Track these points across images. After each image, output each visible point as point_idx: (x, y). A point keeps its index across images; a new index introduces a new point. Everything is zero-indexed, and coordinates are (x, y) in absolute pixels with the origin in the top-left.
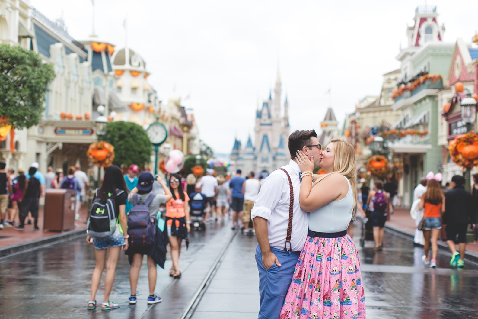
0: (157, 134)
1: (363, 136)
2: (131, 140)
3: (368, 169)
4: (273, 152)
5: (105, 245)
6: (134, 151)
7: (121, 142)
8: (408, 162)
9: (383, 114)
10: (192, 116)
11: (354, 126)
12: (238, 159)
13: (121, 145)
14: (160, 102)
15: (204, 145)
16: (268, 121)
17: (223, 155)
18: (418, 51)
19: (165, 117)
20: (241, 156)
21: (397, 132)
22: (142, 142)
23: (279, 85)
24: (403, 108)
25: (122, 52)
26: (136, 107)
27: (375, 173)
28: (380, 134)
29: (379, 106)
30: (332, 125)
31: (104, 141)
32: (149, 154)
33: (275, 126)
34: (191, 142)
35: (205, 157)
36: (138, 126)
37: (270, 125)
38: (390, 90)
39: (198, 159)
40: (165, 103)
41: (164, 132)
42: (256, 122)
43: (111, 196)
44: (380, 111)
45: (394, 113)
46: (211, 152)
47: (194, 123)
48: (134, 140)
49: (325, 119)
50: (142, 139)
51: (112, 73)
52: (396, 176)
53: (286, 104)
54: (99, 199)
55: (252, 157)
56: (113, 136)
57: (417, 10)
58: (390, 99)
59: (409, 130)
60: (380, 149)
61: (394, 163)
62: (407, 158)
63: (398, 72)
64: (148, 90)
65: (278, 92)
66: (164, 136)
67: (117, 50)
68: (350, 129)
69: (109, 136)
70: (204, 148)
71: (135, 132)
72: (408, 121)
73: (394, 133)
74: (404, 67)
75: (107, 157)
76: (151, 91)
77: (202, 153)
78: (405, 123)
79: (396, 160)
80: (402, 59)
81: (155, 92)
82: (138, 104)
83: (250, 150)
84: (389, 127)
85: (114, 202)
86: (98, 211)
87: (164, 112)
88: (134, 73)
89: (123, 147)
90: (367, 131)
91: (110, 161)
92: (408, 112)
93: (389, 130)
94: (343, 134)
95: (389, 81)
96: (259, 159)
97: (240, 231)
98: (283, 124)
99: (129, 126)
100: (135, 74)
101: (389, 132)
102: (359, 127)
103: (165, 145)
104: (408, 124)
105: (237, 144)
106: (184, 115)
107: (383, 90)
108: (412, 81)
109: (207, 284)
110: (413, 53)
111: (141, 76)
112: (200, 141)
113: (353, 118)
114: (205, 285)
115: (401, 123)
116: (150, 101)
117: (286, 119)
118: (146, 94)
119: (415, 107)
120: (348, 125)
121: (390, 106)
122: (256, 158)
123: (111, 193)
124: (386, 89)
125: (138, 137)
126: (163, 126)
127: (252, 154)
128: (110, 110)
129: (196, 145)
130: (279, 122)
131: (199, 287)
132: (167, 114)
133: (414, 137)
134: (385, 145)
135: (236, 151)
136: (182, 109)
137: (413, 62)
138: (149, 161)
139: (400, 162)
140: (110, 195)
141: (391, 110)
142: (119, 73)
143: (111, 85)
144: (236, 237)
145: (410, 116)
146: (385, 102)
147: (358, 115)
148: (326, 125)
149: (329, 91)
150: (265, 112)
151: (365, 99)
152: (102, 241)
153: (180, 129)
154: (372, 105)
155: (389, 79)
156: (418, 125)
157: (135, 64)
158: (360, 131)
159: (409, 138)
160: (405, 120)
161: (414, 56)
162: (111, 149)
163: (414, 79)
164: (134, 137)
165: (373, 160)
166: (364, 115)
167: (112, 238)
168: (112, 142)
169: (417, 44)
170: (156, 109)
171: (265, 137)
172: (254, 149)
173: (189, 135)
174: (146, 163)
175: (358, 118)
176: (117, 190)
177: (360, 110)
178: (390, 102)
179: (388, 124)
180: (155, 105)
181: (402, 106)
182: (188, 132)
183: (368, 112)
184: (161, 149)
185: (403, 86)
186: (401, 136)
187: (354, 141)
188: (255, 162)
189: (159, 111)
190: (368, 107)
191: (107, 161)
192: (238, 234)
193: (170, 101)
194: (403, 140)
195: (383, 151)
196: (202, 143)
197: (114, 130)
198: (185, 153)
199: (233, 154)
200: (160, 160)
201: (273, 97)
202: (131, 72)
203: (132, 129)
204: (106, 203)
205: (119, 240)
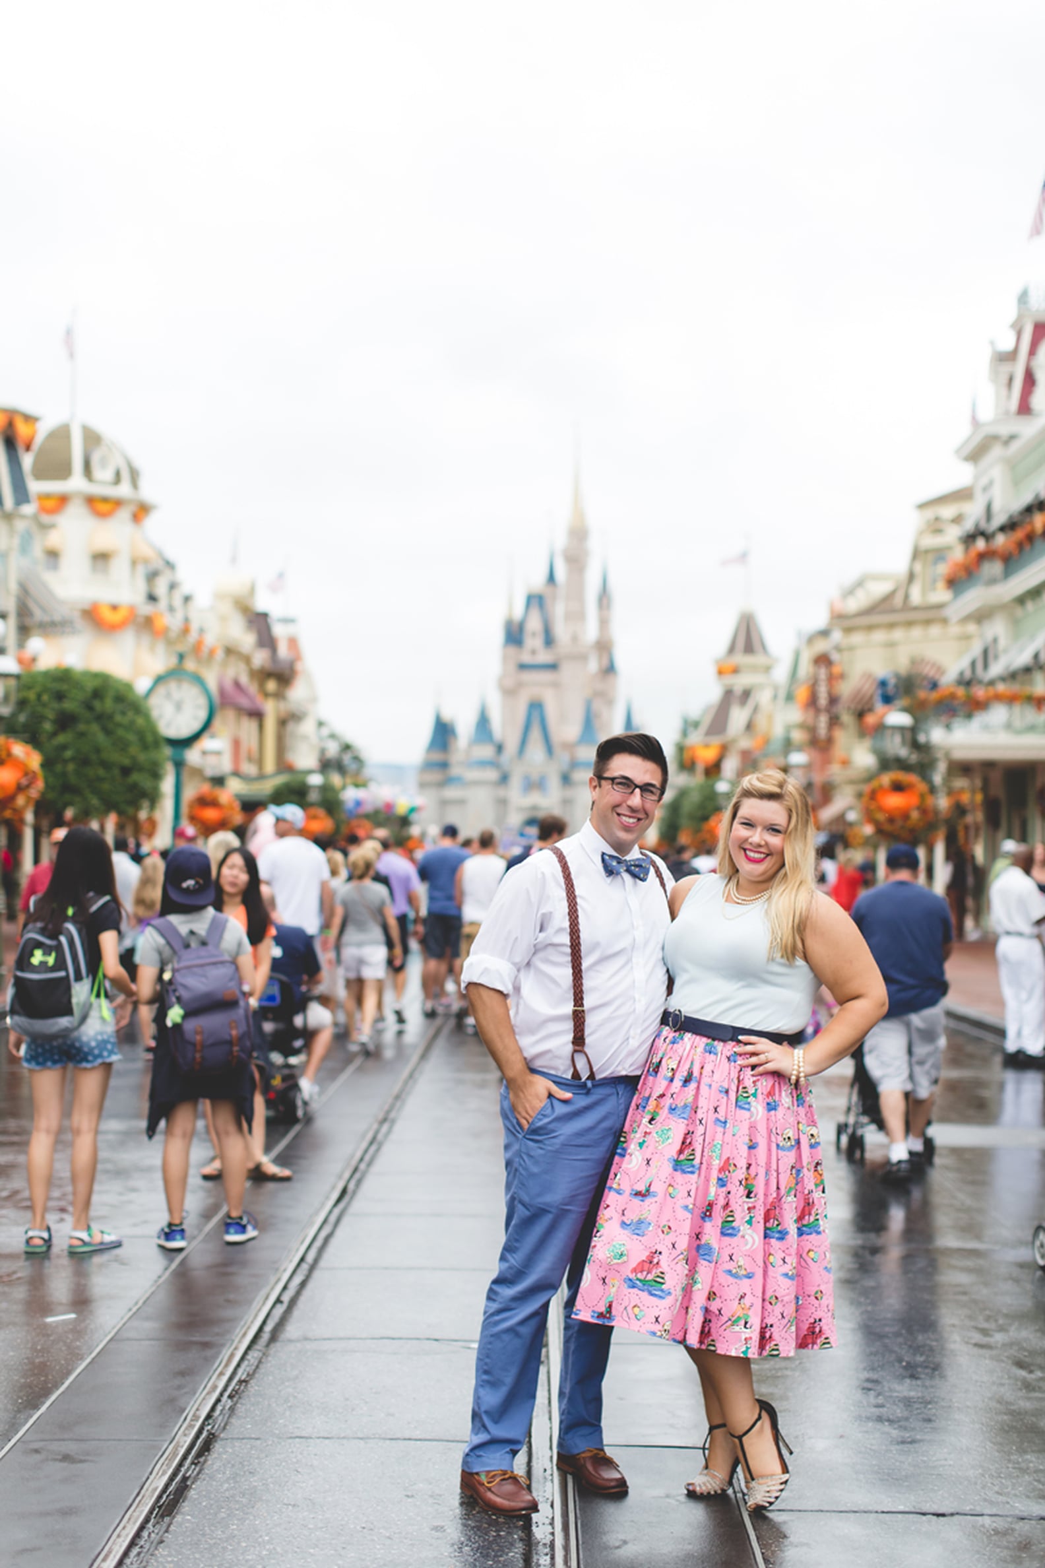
0: (179, 706)
1: (853, 706)
2: (95, 728)
3: (869, 817)
4: (564, 758)
6: (106, 765)
7: (61, 739)
8: (998, 791)
9: (917, 632)
10: (293, 642)
11: (823, 673)
12: (447, 781)
13: (64, 747)
14: (187, 599)
15: (333, 736)
16: (544, 657)
17: (396, 772)
18: (1028, 429)
19: (205, 650)
20: (455, 771)
21: (961, 692)
22: (131, 737)
23: (579, 534)
24: (981, 616)
25: (61, 434)
26: (108, 615)
27: (888, 827)
28: (903, 702)
29: (907, 606)
30: (754, 669)
31: (8, 738)
32: (156, 776)
33: (568, 672)
34: (291, 727)
35: (336, 779)
36: (117, 681)
37: (553, 667)
38: (939, 554)
39: (315, 787)
40: (203, 600)
41: (202, 702)
42: (505, 659)
43: (74, 914)
44: (910, 624)
45: (954, 629)
46: (357, 759)
47: (299, 667)
48: (107, 732)
49: (732, 649)
50: (130, 727)
51: (28, 509)
52: (961, 835)
53: (604, 598)
54: (39, 925)
55: (492, 775)
56: (37, 718)
57: (1023, 298)
58: (941, 585)
59: (1001, 688)
60: (903, 752)
61: (950, 792)
62: (996, 776)
63: (963, 495)
64: (146, 561)
65: (576, 559)
66: (203, 715)
67: (42, 431)
68: (811, 682)
69: (22, 718)
70: (333, 749)
71: (108, 704)
72: (996, 657)
73: (953, 696)
74: (984, 481)
75: (20, 789)
76: (158, 564)
77: (326, 765)
78: (986, 666)
79: (960, 783)
80: (975, 455)
81: (170, 565)
82: (114, 608)
83: (487, 752)
84: (937, 677)
85: (84, 931)
86: (38, 957)
87: (202, 631)
88: (100, 506)
89: (68, 754)
90: (869, 688)
91: (29, 799)
92: (998, 628)
93: (934, 685)
94: (790, 697)
95: (936, 527)
96: (516, 782)
97: (452, 1022)
98: (593, 665)
99: (90, 685)
100: (103, 507)
101: (934, 696)
102: (842, 676)
103: (207, 743)
104: (996, 669)
105: (443, 732)
106: (267, 640)
107: (917, 554)
108: (1010, 526)
109: (351, 1186)
110: (1012, 437)
111: (124, 514)
112: (321, 724)
113: (821, 646)
114: (344, 1192)
115: (973, 664)
116: (152, 598)
117: (604, 647)
118: (141, 571)
119: (1019, 612)
120: (805, 668)
121: (940, 606)
122: (504, 779)
123: (73, 906)
124: (927, 552)
125: (118, 718)
126: (198, 680)
127: (493, 764)
128: (24, 631)
129: (305, 738)
130: (582, 658)
131: (327, 1198)
132: (210, 640)
133: (1017, 708)
134: (922, 738)
135: (437, 756)
136: (259, 622)
137: (1012, 465)
138: (153, 798)
139: (973, 792)
140: (70, 912)
141: (944, 621)
142: (50, 504)
143: (25, 548)
144: (441, 1042)
145: (1002, 643)
146: (924, 593)
147: (837, 636)
148: (736, 671)
149: (743, 557)
150: (534, 624)
151: (860, 584)
152: (47, 1047)
153: (253, 688)
154: (882, 605)
155: (937, 519)
156: (1027, 670)
157: (103, 474)
158: (846, 689)
159: (998, 714)
160: (986, 656)
161: (1015, 446)
162: (34, 760)
163: (1015, 520)
164: (103, 719)
165: (881, 787)
166: (857, 638)
167: (78, 1039)
168: (33, 739)
169: (1025, 408)
170: (173, 622)
171: (536, 708)
172: (500, 748)
173: (283, 707)
174: (146, 804)
175: (838, 649)
176: (91, 894)
177: (842, 621)
178: (941, 594)
179: (934, 665)
180: (171, 609)
181: (978, 610)
182: (279, 696)
183: (870, 628)
184: (193, 756)
185: (981, 544)
186: (974, 706)
187: (823, 721)
188: (501, 792)
189: (186, 631)
190: (871, 610)
191: (20, 801)
192: (446, 1031)
193: (219, 596)
194: (980, 719)
195: (914, 758)
196: (325, 731)
197: (39, 696)
198: (270, 765)
199: (428, 766)
200: (190, 792)
201: (561, 574)
202: (91, 501)
203: (97, 694)
204: (61, 933)
205: (98, 1046)
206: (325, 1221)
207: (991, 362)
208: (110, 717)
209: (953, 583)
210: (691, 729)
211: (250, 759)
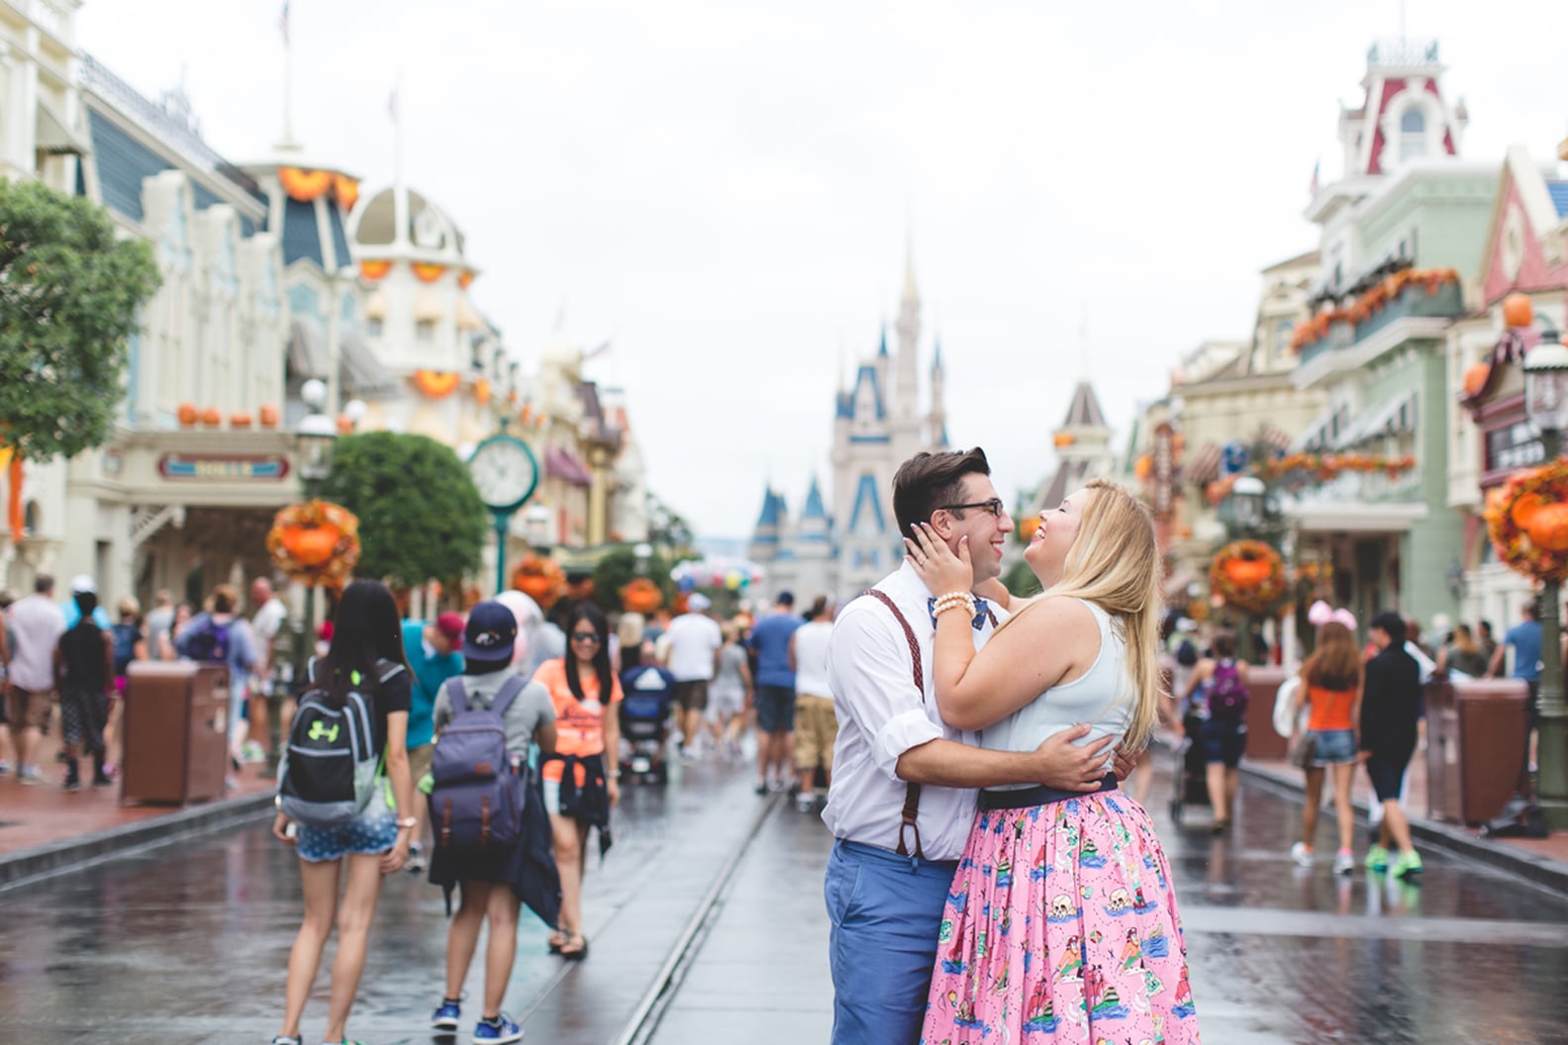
0: (502, 472)
1: (1196, 476)
2: (414, 494)
3: (1215, 588)
5: (335, 847)
6: (426, 531)
7: (382, 503)
8: (1349, 563)
9: (1261, 401)
10: (621, 413)
11: (1164, 442)
12: (777, 556)
13: (381, 513)
14: (513, 367)
15: (662, 509)
16: (876, 429)
17: (726, 546)
18: (1379, 188)
19: (531, 419)
20: (786, 545)
21: (1311, 460)
22: (452, 502)
23: (911, 306)
24: (1330, 383)
25: (385, 199)
26: (432, 383)
27: (1237, 599)
28: (1254, 468)
29: (1251, 374)
30: (1091, 440)
31: (323, 500)
32: (477, 542)
33: (899, 445)
34: (619, 498)
35: (665, 552)
36: (439, 446)
37: (885, 440)
38: (1284, 320)
39: (643, 559)
40: (529, 369)
41: (526, 467)
42: (837, 432)
43: (362, 682)
44: (1253, 392)
45: (1300, 398)
46: (686, 532)
47: (627, 438)
48: (427, 496)
49: (1069, 420)
50: (451, 491)
51: (351, 272)
53: (937, 370)
54: (322, 693)
55: (822, 549)
56: (356, 483)
57: (1373, 54)
58: (1287, 352)
59: (1351, 456)
60: (1254, 521)
61: (1301, 565)
62: (1347, 548)
63: (1310, 259)
64: (471, 327)
65: (909, 330)
66: (527, 482)
67: (367, 192)
68: (1152, 453)
69: (341, 482)
70: (661, 521)
71: (428, 469)
72: (1346, 424)
73: (1302, 465)
74: (1332, 243)
75: (336, 554)
76: (482, 331)
77: (654, 536)
78: (1336, 433)
79: (1310, 555)
80: (1323, 217)
81: (496, 333)
82: (439, 374)
83: (817, 526)
84: (1284, 445)
85: (372, 703)
86: (317, 731)
87: (528, 400)
88: (425, 271)
89: (387, 519)
90: (1211, 458)
91: (345, 565)
92: (1348, 395)
93: (1282, 454)
94: (1129, 469)
95: (1281, 292)
96: (847, 556)
97: (784, 799)
98: (926, 438)
99: (409, 449)
100: (427, 272)
101: (1284, 463)
102: (1184, 446)
103: (532, 511)
104: (1347, 436)
105: (773, 506)
106: (594, 409)
107: (1261, 320)
108: (1360, 289)
109: (676, 979)
110: (1362, 197)
111: (449, 280)
112: (649, 496)
113: (1162, 416)
114: (668, 982)
115: (1322, 432)
116: (477, 365)
117: (937, 419)
118: (466, 339)
119: (1370, 377)
120: (1146, 438)
121: (1286, 374)
122: (835, 553)
123: (360, 672)
124: (1272, 318)
125: (440, 483)
126: (523, 446)
127: (824, 538)
128: (345, 396)
129: (633, 510)
130: (915, 431)
131: (649, 988)
132: (537, 408)
133: (1369, 477)
134: (1271, 507)
135: (768, 530)
136: (587, 391)
137: (1362, 226)
139: (1322, 564)
140: (356, 678)
141: (1291, 389)
142: (374, 269)
143: (347, 311)
144: (772, 819)
145: (1353, 410)
146: (1269, 360)
147: (1178, 405)
148: (1073, 442)
150: (866, 396)
151: (1202, 351)
152: (325, 834)
153: (579, 458)
154: (1226, 373)
155: (1282, 284)
156: (1379, 437)
157: (428, 239)
158: (1188, 459)
159: (1350, 482)
160: (1336, 423)
161: (1365, 207)
162: (350, 524)
163: (1366, 283)
164: (424, 485)
165: (1231, 557)
166: (1200, 407)
167: (361, 824)
168: (351, 504)
169: (1374, 168)
170: (499, 390)
171: (868, 481)
172: (831, 522)
173: (611, 478)
174: (466, 572)
175: (1180, 418)
176: (382, 662)
177: (1185, 389)
178: (1287, 361)
179: (1279, 434)
180: (497, 377)
181: (1327, 376)
182: (607, 466)
183: (1213, 396)
184: (517, 525)
185: (1328, 308)
186: (1323, 475)
187: (1165, 492)
188: (832, 567)
189: (511, 398)
190: (1214, 378)
191: (336, 566)
192: (778, 809)
193: (546, 364)
194: (1329, 490)
195: (1264, 527)
196: (654, 503)
197: (357, 460)
198: (597, 536)
199: (759, 540)
200: (514, 562)
201: (893, 346)
202: (416, 266)
203: (418, 457)
204: (345, 704)
205: (383, 830)
206: (647, 1016)
207: (1340, 120)
208: (430, 481)
209: (1304, 348)
210: (1026, 502)
211: (577, 530)
